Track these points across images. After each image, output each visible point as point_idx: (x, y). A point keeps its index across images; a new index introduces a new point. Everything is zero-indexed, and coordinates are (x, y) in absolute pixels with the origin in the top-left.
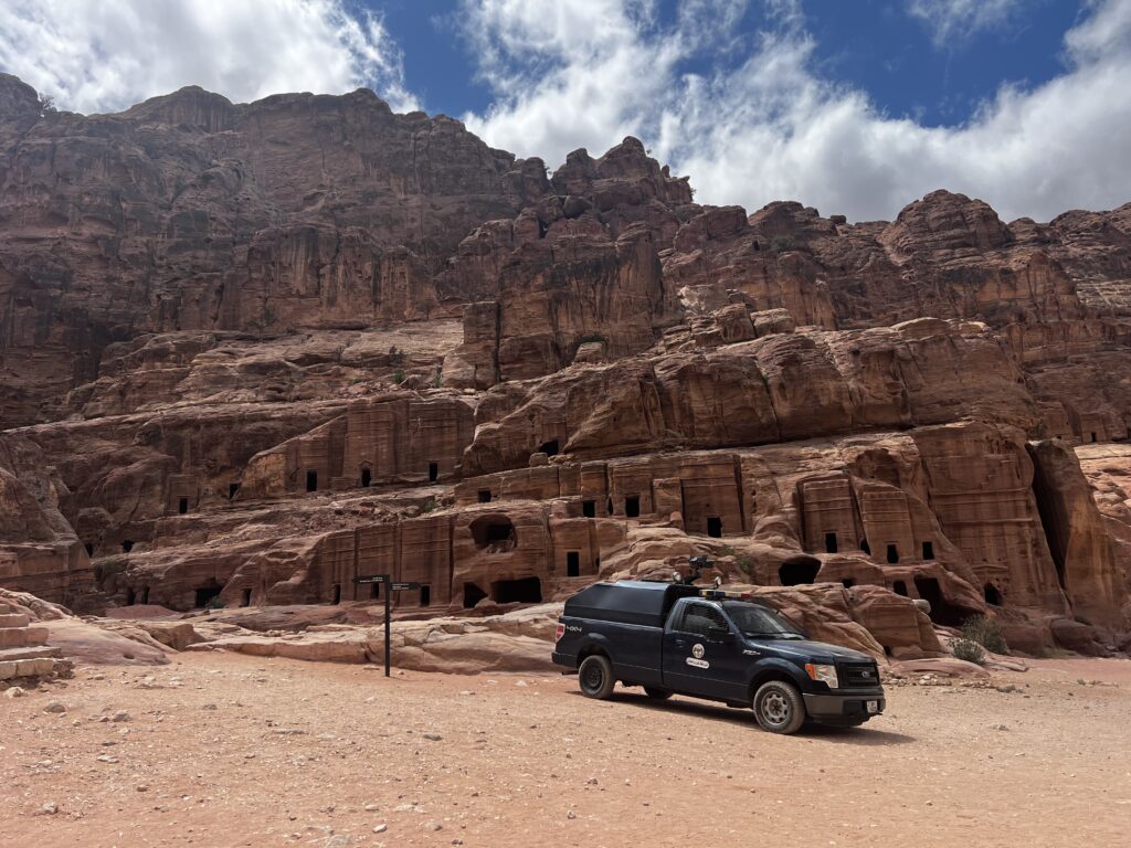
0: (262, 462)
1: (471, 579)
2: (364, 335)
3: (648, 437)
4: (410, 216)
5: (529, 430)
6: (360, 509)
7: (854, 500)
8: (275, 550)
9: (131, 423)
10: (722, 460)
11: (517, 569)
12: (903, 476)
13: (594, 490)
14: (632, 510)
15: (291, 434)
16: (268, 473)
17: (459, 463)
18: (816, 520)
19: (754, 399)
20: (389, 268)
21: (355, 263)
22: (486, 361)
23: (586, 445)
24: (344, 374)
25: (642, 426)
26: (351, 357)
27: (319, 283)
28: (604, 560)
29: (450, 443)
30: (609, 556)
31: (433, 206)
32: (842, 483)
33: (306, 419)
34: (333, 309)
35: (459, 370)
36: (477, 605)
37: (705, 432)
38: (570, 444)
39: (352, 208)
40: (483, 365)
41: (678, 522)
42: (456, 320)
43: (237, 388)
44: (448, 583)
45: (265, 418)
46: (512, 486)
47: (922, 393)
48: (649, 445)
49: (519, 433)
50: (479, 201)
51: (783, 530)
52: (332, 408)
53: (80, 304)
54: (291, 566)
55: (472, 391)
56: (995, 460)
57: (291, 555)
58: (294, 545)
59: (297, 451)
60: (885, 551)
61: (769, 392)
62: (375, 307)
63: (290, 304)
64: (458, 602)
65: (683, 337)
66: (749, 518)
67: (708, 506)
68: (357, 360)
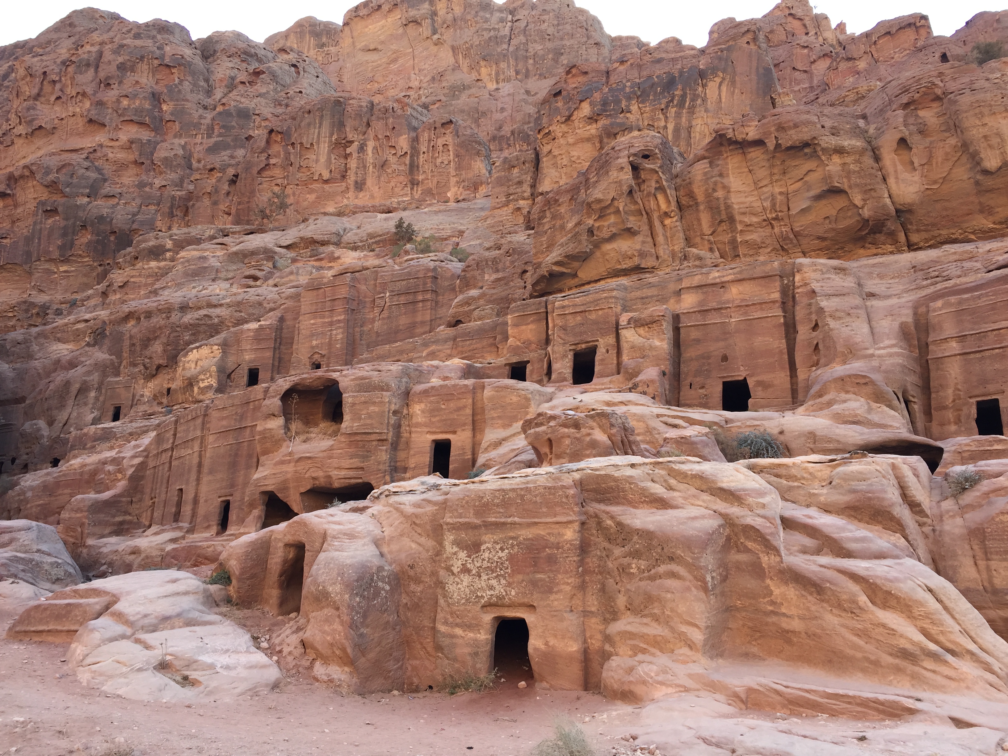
1: (273, 485)
2: (381, 216)
3: (652, 261)
8: (115, 456)
9: (87, 321)
10: (759, 271)
13: (527, 344)
15: (236, 323)
16: (198, 369)
18: (953, 373)
19: (846, 174)
20: (430, 140)
21: (388, 138)
22: (515, 228)
25: (640, 243)
26: (355, 238)
27: (345, 164)
28: (484, 453)
37: (756, 247)
39: (437, 105)
40: (510, 234)
41: (648, 383)
43: (213, 280)
49: (505, 299)
53: (105, 212)
58: (135, 447)
59: (238, 342)
61: (877, 159)
66: (806, 376)
67: (725, 358)
68: (361, 241)
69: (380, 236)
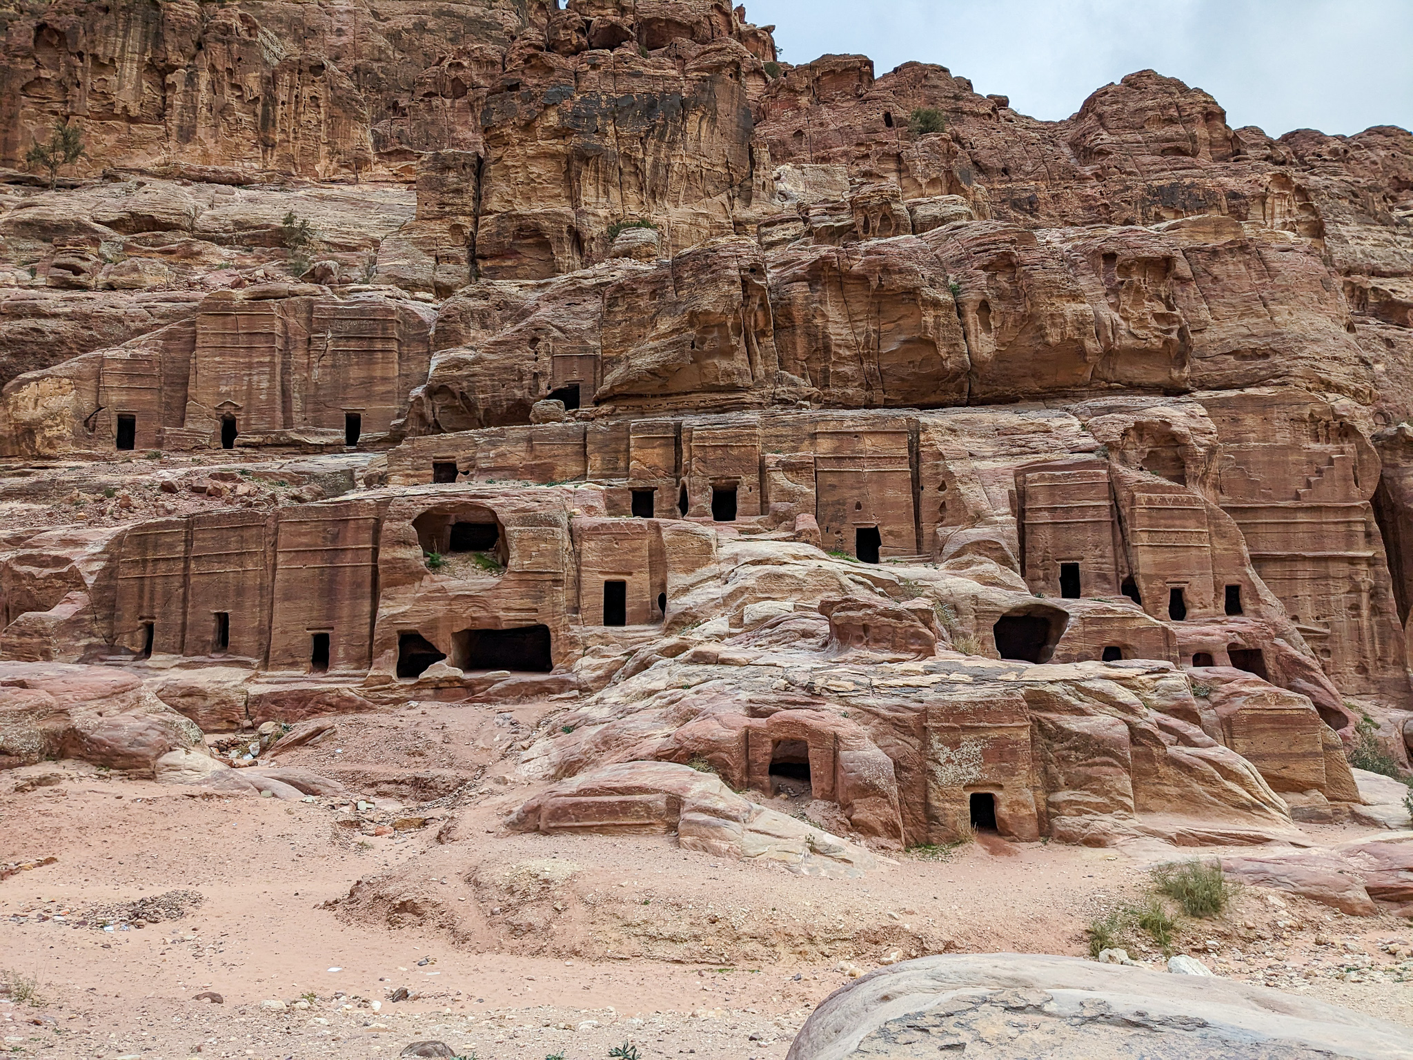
0: (29, 391)
1: (413, 623)
2: (240, 193)
3: (748, 381)
4: (336, 25)
5: (529, 365)
6: (209, 484)
7: (1116, 507)
8: (28, 551)
10: (889, 427)
11: (508, 609)
12: (1191, 469)
13: (654, 469)
14: (724, 507)
15: (86, 345)
16: (40, 412)
17: (399, 416)
18: (1044, 538)
19: (937, 326)
20: (292, 87)
21: (230, 71)
22: (455, 251)
23: (635, 391)
24: (199, 253)
25: (739, 361)
26: (215, 225)
27: (164, 98)
28: (674, 596)
29: (385, 380)
30: (686, 590)
31: (375, 14)
32: (1098, 475)
33: (120, 320)
34: (188, 148)
35: (406, 262)
36: (424, 675)
37: (845, 380)
38: (606, 387)
40: (448, 258)
41: (811, 532)
42: (404, 187)
44: (366, 630)
45: (38, 314)
46: (498, 456)
47: (1207, 336)
48: (748, 398)
49: (510, 369)
50: (451, 14)
51: (998, 554)
52: (169, 305)
54: (59, 583)
55: (429, 296)
56: (1322, 454)
57: (59, 561)
58: (66, 542)
59: (98, 377)
60: (1166, 599)
61: (961, 314)
62: (265, 151)
63: (109, 130)
64: (386, 667)
65: (791, 232)
66: (931, 531)
67: (859, 506)
68: (226, 231)
69: (256, 228)
